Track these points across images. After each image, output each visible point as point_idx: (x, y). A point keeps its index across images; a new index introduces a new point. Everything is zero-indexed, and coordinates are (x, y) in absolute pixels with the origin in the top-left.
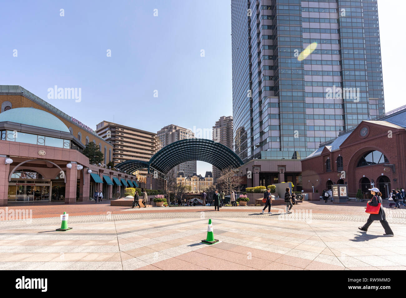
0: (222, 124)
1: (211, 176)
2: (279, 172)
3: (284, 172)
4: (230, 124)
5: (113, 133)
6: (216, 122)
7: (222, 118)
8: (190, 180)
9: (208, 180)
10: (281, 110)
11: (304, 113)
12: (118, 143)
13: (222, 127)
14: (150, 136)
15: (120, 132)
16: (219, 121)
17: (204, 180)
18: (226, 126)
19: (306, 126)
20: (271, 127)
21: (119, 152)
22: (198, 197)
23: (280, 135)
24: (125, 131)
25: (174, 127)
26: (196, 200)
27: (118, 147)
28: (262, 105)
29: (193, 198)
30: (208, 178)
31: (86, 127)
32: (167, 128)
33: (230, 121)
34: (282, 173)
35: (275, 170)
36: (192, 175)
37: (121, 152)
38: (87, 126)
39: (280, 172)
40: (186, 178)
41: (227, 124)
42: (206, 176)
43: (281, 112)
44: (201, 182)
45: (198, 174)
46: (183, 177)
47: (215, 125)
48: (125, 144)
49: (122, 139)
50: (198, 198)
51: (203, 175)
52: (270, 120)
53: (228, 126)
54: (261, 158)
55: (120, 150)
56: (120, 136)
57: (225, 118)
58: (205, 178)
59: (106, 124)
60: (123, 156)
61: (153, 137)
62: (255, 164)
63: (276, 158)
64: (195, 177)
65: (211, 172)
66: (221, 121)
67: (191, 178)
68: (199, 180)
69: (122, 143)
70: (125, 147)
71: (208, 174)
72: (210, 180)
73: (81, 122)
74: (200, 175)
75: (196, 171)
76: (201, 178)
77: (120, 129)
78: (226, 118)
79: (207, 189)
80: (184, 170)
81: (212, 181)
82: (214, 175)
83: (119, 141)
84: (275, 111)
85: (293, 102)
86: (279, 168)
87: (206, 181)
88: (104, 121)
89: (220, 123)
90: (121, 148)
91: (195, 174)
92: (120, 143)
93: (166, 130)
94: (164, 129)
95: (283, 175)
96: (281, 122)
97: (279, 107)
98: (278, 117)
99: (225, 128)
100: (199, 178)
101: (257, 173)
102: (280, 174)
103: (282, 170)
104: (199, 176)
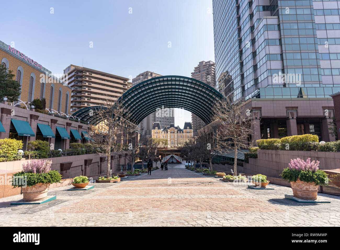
0: (202, 69)
1: (191, 128)
2: (288, 117)
3: (295, 117)
4: (210, 70)
5: (80, 78)
6: (195, 68)
7: (201, 63)
8: (167, 133)
9: (187, 133)
10: (282, 34)
11: (314, 36)
12: (85, 89)
13: (201, 73)
14: (122, 82)
15: (88, 76)
16: (197, 66)
17: (183, 133)
18: (205, 72)
19: (318, 54)
20: (269, 57)
21: (86, 99)
22: (175, 153)
23: (283, 66)
24: (93, 75)
25: (149, 74)
26: (172, 157)
27: (85, 94)
28: (254, 31)
29: (170, 154)
30: (187, 130)
31: (31, 61)
32: (142, 75)
33: (210, 66)
34: (293, 118)
35: (282, 113)
36: (169, 127)
37: (88, 100)
38: (34, 61)
39: (290, 117)
40: (162, 130)
41: (207, 69)
42: (185, 128)
43: (282, 37)
44: (179, 134)
45: (176, 126)
46: (159, 128)
47: (193, 71)
48: (93, 90)
49: (90, 84)
50: (176, 155)
51: (182, 127)
52: (267, 47)
53: (207, 72)
54: (259, 97)
55: (86, 97)
56: (87, 81)
57: (204, 63)
58: (184, 130)
59: (73, 68)
60: (90, 104)
61: (125, 82)
62: (253, 106)
63: (281, 97)
64: (172, 129)
65: (190, 123)
66: (200, 67)
67: (168, 130)
68: (177, 133)
69: (90, 89)
70: (93, 94)
71: (187, 125)
72: (189, 133)
73: (24, 54)
74: (178, 126)
75: (173, 122)
76: (179, 130)
77: (88, 74)
78: (206, 63)
79: (186, 142)
80: (160, 121)
81: (191, 133)
82: (193, 127)
83: (86, 87)
84: (274, 35)
85: (298, 23)
86: (288, 111)
87: (185, 133)
88: (72, 65)
89: (199, 69)
90: (88, 94)
91: (173, 126)
92: (87, 89)
93: (141, 77)
94: (139, 76)
95: (295, 121)
96: (284, 49)
97: (279, 30)
98: (278, 43)
99: (205, 74)
100: (176, 130)
101: (256, 118)
102: (291, 120)
103: (292, 114)
104: (176, 128)
